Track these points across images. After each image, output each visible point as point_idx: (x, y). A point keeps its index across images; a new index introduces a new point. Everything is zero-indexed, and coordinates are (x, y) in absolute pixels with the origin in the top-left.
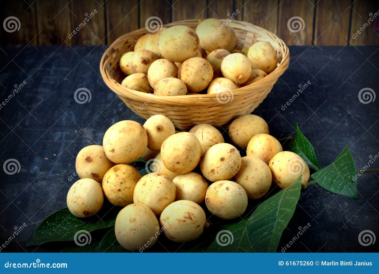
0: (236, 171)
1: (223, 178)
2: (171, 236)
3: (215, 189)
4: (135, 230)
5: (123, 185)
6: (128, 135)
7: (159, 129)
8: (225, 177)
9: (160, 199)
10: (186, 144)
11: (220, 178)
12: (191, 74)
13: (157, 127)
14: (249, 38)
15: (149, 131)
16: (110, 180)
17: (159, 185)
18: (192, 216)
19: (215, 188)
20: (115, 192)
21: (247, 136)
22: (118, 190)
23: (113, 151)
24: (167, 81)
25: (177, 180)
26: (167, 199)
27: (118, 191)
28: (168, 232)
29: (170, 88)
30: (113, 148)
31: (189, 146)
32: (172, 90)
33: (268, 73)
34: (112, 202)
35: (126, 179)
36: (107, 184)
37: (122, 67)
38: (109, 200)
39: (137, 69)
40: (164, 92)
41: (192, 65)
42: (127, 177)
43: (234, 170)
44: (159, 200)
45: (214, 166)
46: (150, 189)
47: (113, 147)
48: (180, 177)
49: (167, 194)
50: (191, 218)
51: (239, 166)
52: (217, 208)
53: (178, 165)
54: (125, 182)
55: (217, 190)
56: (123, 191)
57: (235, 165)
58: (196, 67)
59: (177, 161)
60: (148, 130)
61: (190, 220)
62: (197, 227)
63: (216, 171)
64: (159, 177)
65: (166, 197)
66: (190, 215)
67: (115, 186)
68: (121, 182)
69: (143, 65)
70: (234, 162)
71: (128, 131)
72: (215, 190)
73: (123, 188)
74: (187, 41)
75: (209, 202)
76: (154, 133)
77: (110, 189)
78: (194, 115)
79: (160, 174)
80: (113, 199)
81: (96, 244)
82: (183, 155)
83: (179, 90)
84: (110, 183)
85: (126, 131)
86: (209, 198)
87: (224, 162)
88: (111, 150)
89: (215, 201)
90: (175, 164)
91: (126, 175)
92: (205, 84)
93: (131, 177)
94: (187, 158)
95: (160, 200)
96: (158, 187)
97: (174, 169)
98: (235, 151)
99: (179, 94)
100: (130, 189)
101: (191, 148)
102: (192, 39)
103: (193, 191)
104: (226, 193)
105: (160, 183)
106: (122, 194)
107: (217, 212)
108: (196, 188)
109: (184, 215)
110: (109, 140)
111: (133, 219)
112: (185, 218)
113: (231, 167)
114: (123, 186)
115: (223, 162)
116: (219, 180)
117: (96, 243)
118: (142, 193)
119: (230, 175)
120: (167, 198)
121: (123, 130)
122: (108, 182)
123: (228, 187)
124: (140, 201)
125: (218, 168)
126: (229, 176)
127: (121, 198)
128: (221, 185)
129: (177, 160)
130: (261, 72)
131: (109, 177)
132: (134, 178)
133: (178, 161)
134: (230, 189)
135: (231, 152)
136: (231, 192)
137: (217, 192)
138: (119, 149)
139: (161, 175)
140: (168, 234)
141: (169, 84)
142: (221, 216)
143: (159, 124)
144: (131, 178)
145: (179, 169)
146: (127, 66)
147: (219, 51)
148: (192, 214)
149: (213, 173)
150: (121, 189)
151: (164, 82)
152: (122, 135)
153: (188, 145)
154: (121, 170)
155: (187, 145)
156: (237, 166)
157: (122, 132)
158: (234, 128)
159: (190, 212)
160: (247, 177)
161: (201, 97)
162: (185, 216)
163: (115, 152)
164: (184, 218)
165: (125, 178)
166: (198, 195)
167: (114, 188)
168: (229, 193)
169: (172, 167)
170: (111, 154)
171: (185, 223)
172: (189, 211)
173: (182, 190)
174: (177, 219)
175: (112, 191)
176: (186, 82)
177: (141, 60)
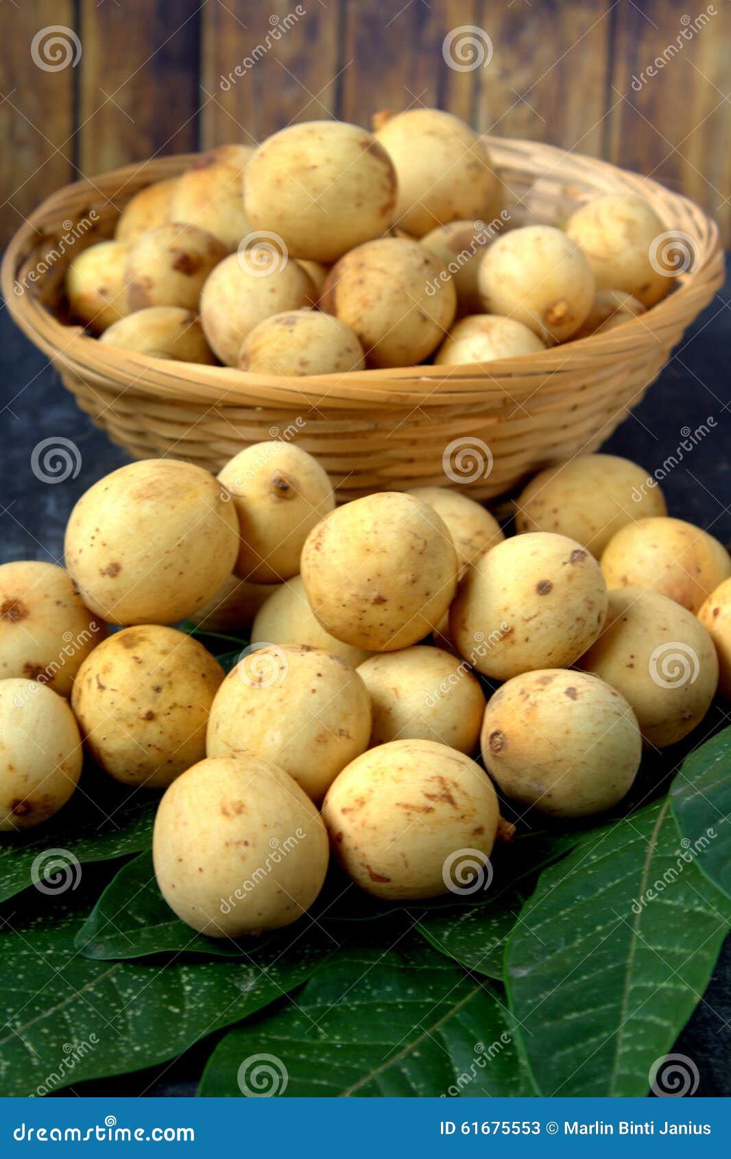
0: (593, 634)
1: (546, 662)
2: (375, 871)
3: (525, 696)
4: (246, 844)
5: (162, 695)
6: (173, 508)
7: (283, 489)
8: (552, 658)
9: (321, 736)
10: (410, 532)
11: (533, 663)
12: (379, 298)
13: (275, 481)
14: (546, 200)
15: (243, 500)
16: (112, 681)
17: (316, 683)
18: (455, 793)
19: (522, 692)
20: (131, 726)
21: (593, 529)
22: (143, 716)
23: (114, 570)
24: (291, 323)
25: (372, 675)
26: (348, 737)
27: (143, 719)
28: (364, 855)
29: (304, 346)
30: (114, 562)
31: (419, 538)
32: (312, 354)
33: (649, 307)
34: (118, 767)
35: (174, 675)
36: (101, 697)
37: (82, 299)
38: (107, 759)
39: (155, 293)
40: (283, 361)
41: (379, 264)
42: (176, 667)
43: (587, 630)
44: (318, 741)
45: (513, 616)
46: (281, 700)
47: (115, 556)
48: (378, 664)
49: (345, 716)
50: (450, 799)
51: (601, 616)
52: (537, 767)
53: (381, 608)
54: (170, 683)
55: (531, 699)
56: (163, 719)
57: (590, 609)
58: (397, 268)
59: (375, 594)
60: (240, 496)
61: (447, 806)
62: (474, 834)
63: (519, 635)
64: (310, 654)
65: (343, 726)
66: (448, 787)
67: (133, 700)
68: (156, 685)
69: (176, 278)
70: (585, 600)
71: (168, 493)
72: (524, 700)
73: (165, 707)
74: (359, 178)
75: (502, 744)
76: (262, 506)
77: (110, 714)
78: (394, 453)
79: (312, 648)
80: (122, 754)
81: (70, 923)
82: (399, 570)
83: (340, 355)
84: (112, 690)
85: (161, 493)
86: (504, 732)
87: (553, 599)
88: (108, 569)
89: (527, 739)
90: (367, 606)
91: (173, 657)
92: (430, 336)
93: (192, 667)
94: (414, 582)
95: (322, 739)
96: (314, 691)
97: (360, 627)
98: (586, 558)
99: (338, 368)
100: (190, 710)
101: (426, 543)
102: (375, 170)
103: (435, 712)
104: (570, 709)
105: (319, 675)
106: (161, 732)
107: (534, 785)
108: (448, 700)
109: (424, 787)
110: (97, 530)
111: (233, 805)
112: (430, 797)
113: (578, 619)
114: (165, 700)
115: (546, 596)
116: (530, 669)
117: (71, 920)
118: (249, 716)
119: (572, 649)
120: (348, 732)
121: (150, 492)
122: (101, 687)
123: (573, 686)
124: (243, 747)
125: (528, 620)
126: (568, 654)
127: (158, 749)
128: (545, 681)
129: (377, 589)
130: (626, 301)
131: (107, 670)
132: (203, 671)
133: (382, 595)
134: (582, 693)
135: (573, 561)
136: (588, 704)
137: (534, 705)
138: (142, 560)
139: (316, 649)
140: (362, 865)
141: (300, 331)
142: (548, 802)
143: (281, 472)
144: (193, 672)
145: (382, 628)
146: (103, 292)
147: (458, 228)
148: (456, 785)
149: (507, 641)
150: (155, 710)
151: (279, 326)
152: (147, 508)
153: (415, 535)
154: (149, 641)
155: (413, 535)
156: (595, 616)
157: (149, 497)
158: (542, 503)
159: (444, 775)
160: (632, 657)
161: (427, 377)
162: (429, 792)
163: (121, 574)
164: (423, 797)
165: (170, 669)
166: (455, 728)
167: (130, 708)
168: (579, 708)
169: (354, 617)
170: (108, 583)
171: (430, 816)
172: (442, 776)
173: (390, 709)
174: (398, 804)
175: (119, 719)
176: (359, 327)
177: (171, 259)
